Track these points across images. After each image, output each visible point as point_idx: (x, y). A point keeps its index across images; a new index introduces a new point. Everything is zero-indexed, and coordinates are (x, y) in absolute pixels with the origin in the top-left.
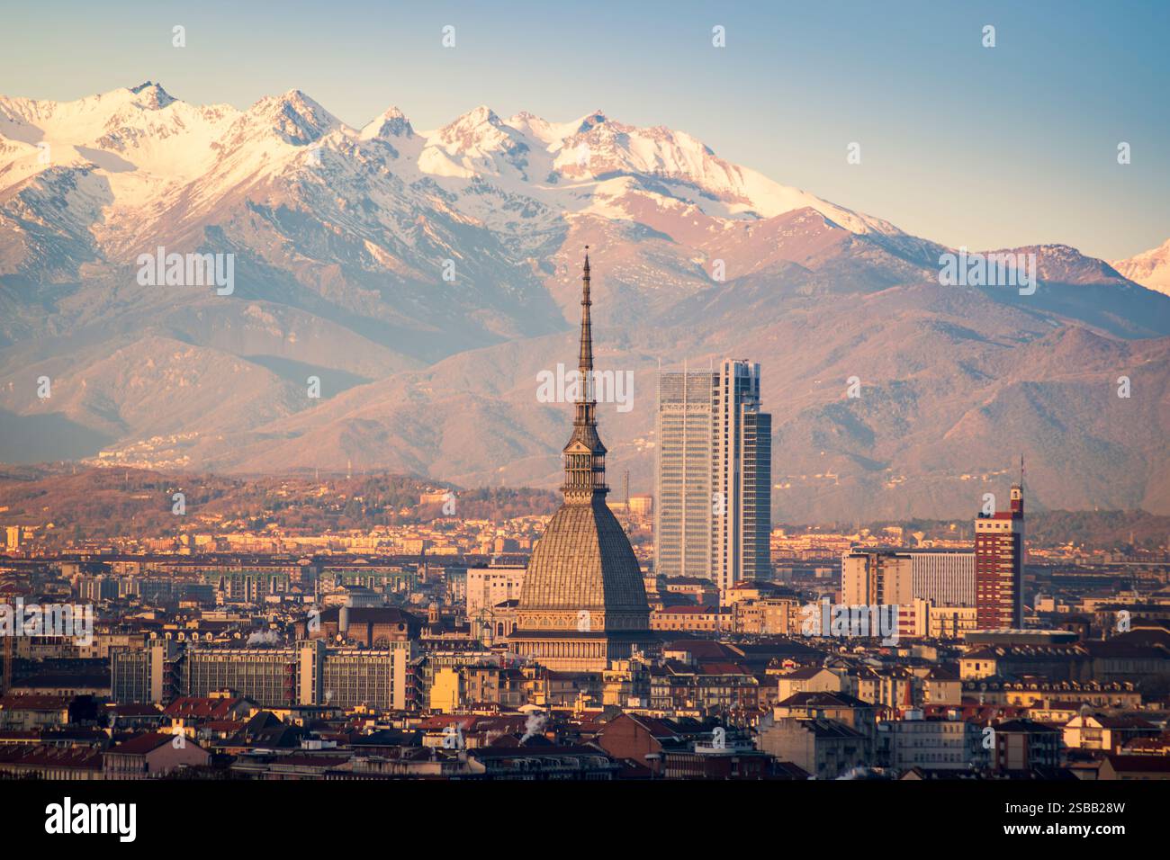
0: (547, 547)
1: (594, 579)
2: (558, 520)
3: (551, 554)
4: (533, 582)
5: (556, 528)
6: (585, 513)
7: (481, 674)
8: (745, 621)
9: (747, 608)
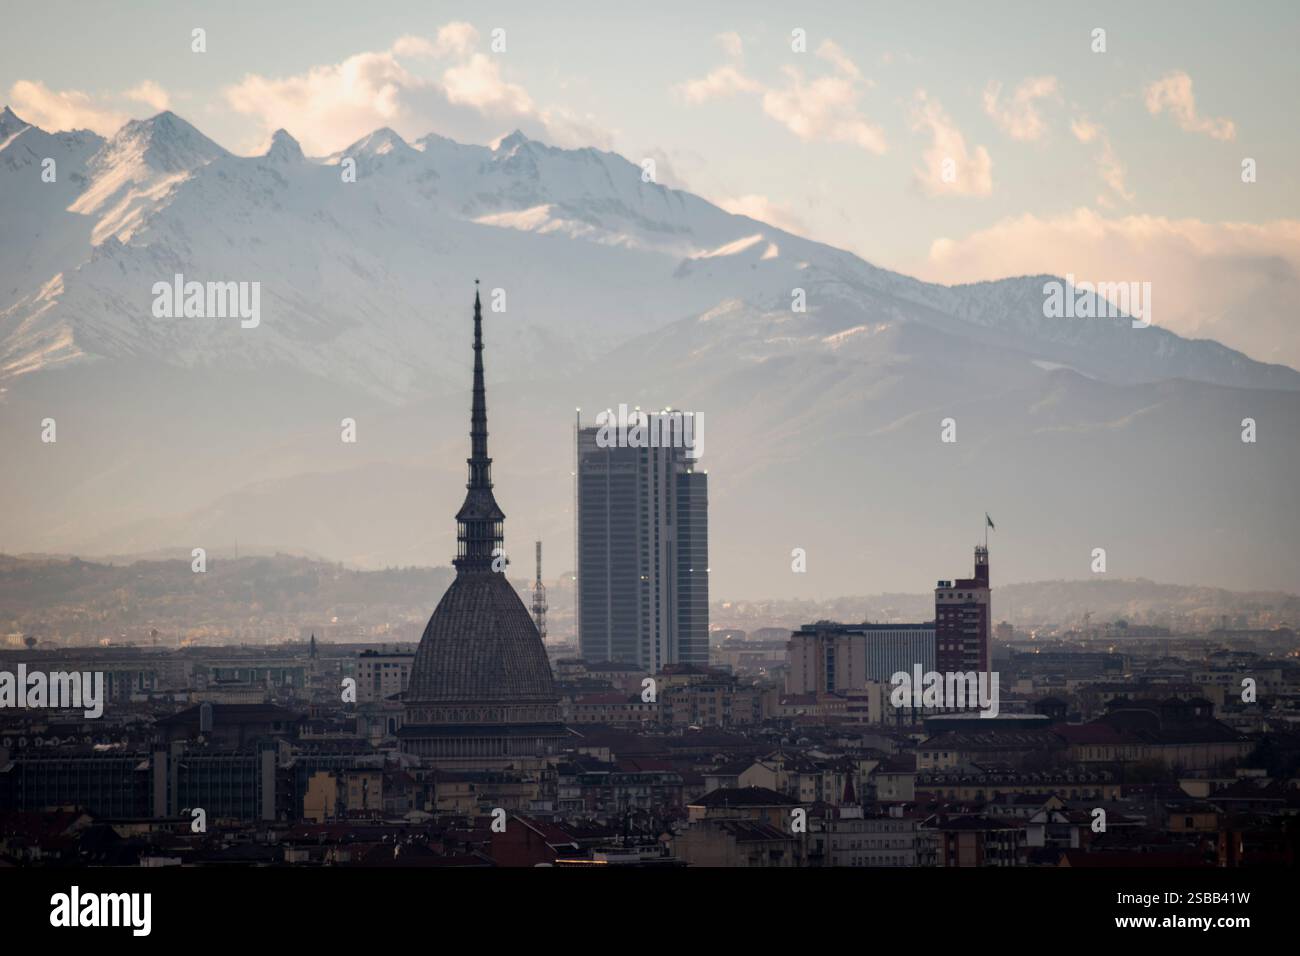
1: (493, 665)
2: (451, 598)
3: (443, 636)
5: (448, 608)
7: (362, 777)
8: (674, 711)
9: (676, 696)
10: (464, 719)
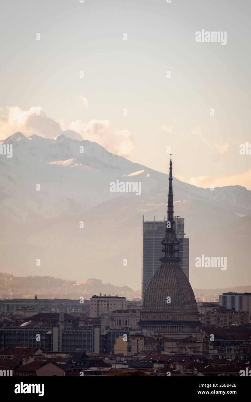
0: (154, 285)
1: (175, 298)
2: (159, 273)
3: (156, 287)
4: (148, 300)
5: (158, 276)
6: (171, 270)
7: (136, 339)
8: (211, 320)
9: (212, 315)
10: (164, 319)
